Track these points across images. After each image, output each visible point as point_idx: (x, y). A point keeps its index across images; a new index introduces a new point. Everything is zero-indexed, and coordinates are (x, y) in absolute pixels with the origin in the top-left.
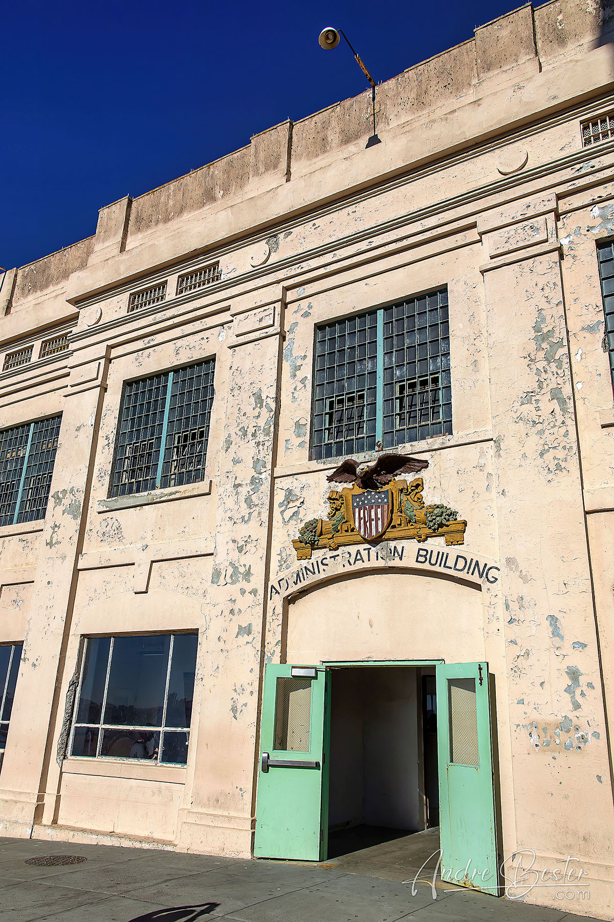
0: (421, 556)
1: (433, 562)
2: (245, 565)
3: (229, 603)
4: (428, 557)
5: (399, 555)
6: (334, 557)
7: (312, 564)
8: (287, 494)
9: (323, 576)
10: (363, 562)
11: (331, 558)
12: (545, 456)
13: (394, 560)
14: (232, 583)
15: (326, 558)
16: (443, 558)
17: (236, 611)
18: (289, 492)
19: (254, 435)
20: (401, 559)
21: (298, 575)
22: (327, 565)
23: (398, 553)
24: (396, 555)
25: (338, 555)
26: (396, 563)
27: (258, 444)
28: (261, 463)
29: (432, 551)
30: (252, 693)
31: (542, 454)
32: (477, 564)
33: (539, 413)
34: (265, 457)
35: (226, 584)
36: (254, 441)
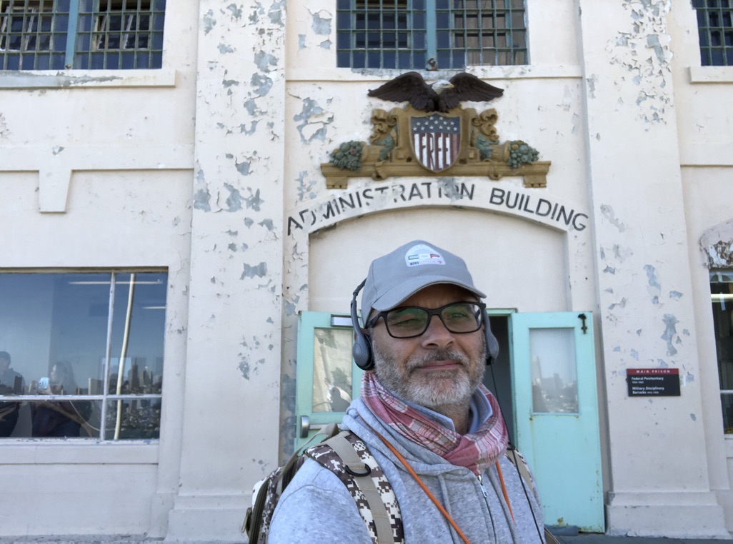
0: (497, 196)
1: (512, 203)
2: (250, 189)
3: (228, 236)
4: (505, 198)
5: (468, 194)
6: (382, 189)
7: (350, 195)
8: (307, 105)
9: (365, 210)
10: (422, 198)
11: (377, 189)
12: (642, 103)
13: (462, 198)
14: (230, 211)
15: (370, 190)
16: (522, 201)
17: (239, 245)
18: (310, 103)
19: (253, 18)
20: (471, 197)
21: (329, 207)
22: (371, 198)
23: (467, 191)
24: (465, 193)
25: (386, 188)
26: (465, 202)
27: (262, 31)
28: (267, 58)
29: (509, 193)
30: (271, 347)
31: (639, 102)
32: (563, 209)
33: (635, 58)
34: (273, 51)
35: (220, 211)
36: (254, 27)
